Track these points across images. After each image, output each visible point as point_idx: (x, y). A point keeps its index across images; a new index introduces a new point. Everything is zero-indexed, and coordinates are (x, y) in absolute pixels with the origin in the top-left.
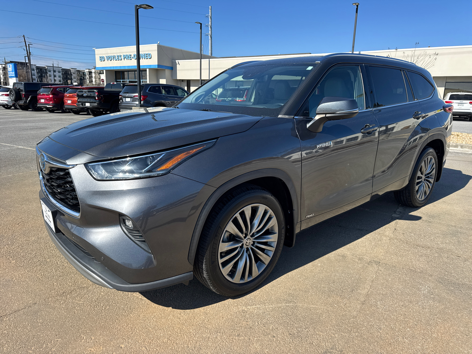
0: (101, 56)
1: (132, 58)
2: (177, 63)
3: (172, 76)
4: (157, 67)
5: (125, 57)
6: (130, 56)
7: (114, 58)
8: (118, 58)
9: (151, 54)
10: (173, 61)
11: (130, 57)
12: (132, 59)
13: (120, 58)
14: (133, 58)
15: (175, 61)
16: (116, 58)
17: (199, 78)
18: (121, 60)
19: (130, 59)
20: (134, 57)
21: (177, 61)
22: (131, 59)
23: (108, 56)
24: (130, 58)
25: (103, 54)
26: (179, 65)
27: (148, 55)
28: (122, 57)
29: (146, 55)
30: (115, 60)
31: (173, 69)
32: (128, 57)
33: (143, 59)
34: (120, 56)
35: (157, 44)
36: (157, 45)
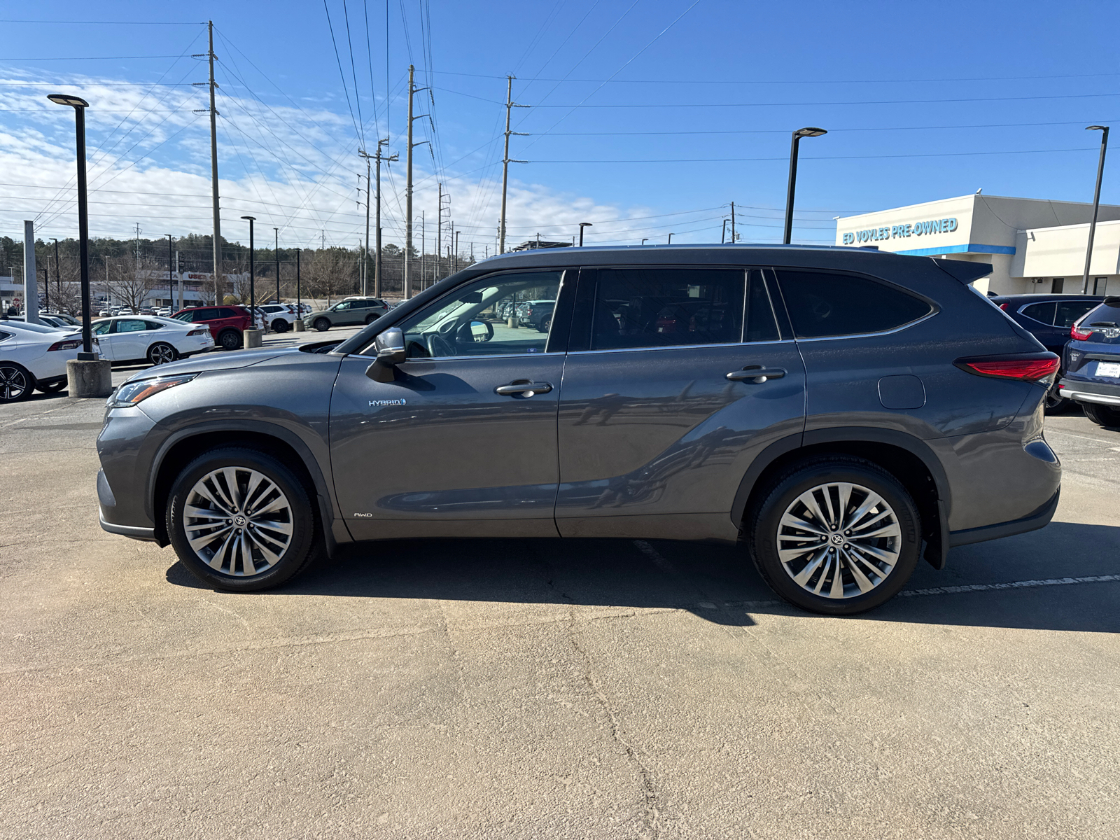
0: (847, 232)
1: (911, 233)
2: (1029, 236)
3: (1010, 268)
4: (966, 250)
5: (895, 232)
6: (908, 227)
7: (872, 236)
8: (881, 235)
9: (956, 220)
10: (1019, 231)
11: (907, 230)
12: (912, 235)
13: (885, 235)
14: (913, 232)
15: (1023, 232)
16: (878, 235)
17: (1081, 272)
18: (887, 239)
19: (908, 234)
20: (915, 231)
21: (1029, 232)
22: (909, 236)
23: (862, 232)
24: (908, 232)
25: (852, 228)
26: (1034, 240)
27: (949, 224)
28: (891, 233)
29: (945, 222)
30: (874, 240)
31: (1015, 251)
32: (903, 231)
33: (937, 232)
34: (886, 230)
35: (973, 195)
36: (975, 196)
